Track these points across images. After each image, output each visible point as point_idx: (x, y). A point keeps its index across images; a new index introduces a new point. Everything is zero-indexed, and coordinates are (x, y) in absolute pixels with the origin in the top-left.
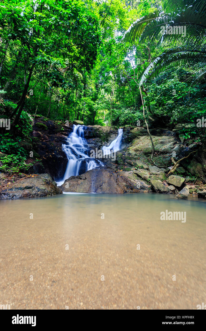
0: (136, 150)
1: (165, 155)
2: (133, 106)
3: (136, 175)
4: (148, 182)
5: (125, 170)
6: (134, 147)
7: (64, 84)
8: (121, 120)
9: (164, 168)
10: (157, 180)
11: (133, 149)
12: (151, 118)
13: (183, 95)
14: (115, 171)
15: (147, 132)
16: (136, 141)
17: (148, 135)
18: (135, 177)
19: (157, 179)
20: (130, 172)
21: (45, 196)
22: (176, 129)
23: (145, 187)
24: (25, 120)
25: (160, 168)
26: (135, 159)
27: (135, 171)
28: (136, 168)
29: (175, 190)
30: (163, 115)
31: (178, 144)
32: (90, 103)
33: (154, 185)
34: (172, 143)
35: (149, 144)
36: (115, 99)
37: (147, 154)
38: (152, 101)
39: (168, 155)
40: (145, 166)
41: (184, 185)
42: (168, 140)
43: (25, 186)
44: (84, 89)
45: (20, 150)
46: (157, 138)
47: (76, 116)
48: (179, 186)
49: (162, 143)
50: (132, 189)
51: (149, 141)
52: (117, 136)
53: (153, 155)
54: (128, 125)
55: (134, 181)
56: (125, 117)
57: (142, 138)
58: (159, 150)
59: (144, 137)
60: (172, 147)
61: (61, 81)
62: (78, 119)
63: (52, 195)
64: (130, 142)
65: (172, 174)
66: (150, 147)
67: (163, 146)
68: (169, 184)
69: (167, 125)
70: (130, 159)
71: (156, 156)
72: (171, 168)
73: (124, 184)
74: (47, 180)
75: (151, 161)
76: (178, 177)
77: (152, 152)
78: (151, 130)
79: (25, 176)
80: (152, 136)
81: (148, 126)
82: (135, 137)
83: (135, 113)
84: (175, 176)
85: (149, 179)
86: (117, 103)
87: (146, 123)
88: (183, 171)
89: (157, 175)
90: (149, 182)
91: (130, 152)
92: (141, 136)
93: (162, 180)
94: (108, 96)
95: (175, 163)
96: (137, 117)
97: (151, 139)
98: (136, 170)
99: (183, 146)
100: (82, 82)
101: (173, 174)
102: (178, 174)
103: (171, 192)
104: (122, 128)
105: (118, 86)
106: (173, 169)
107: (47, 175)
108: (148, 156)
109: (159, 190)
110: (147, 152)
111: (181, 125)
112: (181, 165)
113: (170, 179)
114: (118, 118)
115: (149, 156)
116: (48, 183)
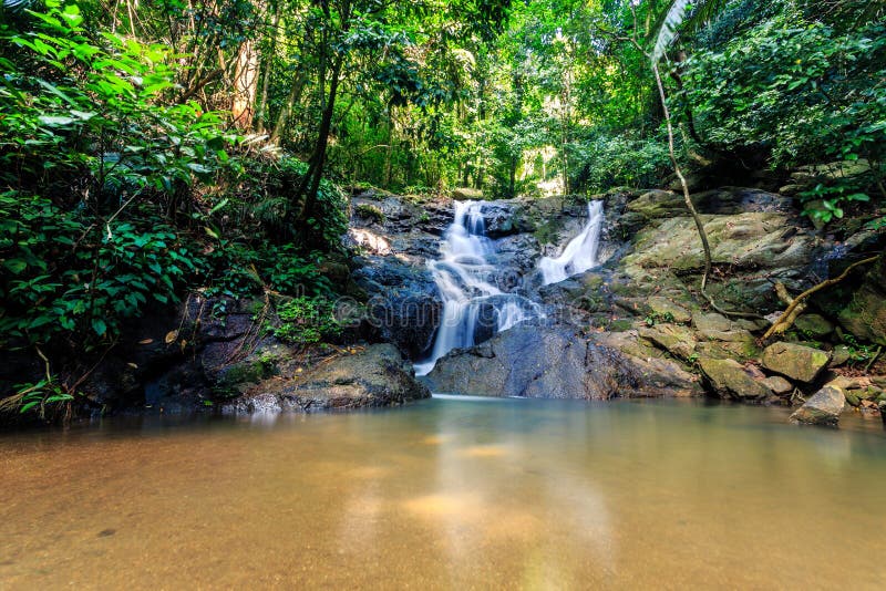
0: (649, 265)
1: (750, 276)
2: (636, 125)
3: (648, 343)
4: (690, 364)
5: (612, 328)
6: (642, 256)
7: (421, 94)
8: (598, 174)
9: (748, 318)
10: (724, 358)
11: (637, 261)
12: (698, 158)
13: (810, 72)
14: (582, 333)
15: (683, 204)
16: (647, 234)
17: (689, 214)
18: (645, 349)
19: (723, 353)
20: (629, 332)
21: (385, 404)
22: (792, 186)
23: (679, 380)
24: (328, 202)
25: (733, 318)
26: (646, 292)
27: (644, 331)
28: (650, 322)
29: (792, 391)
30: (743, 141)
31: (801, 238)
32: (500, 134)
33: (712, 376)
34: (777, 233)
35: (693, 243)
36: (573, 112)
37: (686, 274)
38: (697, 104)
39: (761, 275)
40: (681, 315)
41: (824, 376)
42: (760, 226)
43: (336, 378)
44: (480, 94)
45: (321, 285)
46: (720, 220)
47: (459, 177)
48: (807, 379)
49: (738, 235)
50: (636, 386)
51: (692, 232)
52: (586, 223)
53: (708, 278)
54: (619, 188)
55: (641, 362)
56: (610, 165)
57: (667, 225)
58: (729, 260)
59: (674, 221)
60: (777, 246)
61: (412, 87)
62: (466, 184)
63: (402, 402)
64: (626, 240)
65: (778, 337)
66: (697, 251)
67: (742, 245)
68: (768, 373)
69: (760, 174)
70: (630, 292)
71: (717, 281)
72: (773, 318)
73: (611, 369)
74: (388, 361)
75: (702, 295)
76: (803, 348)
77: (703, 268)
78: (699, 196)
79: (335, 352)
80: (703, 217)
81: (687, 183)
82: (643, 222)
83: (641, 146)
84: (789, 346)
85: (695, 356)
86: (582, 122)
87: (680, 175)
88: (823, 328)
89: (721, 341)
90: (693, 366)
91: (628, 271)
92: (664, 217)
93: (741, 359)
94: (552, 106)
95: (790, 301)
96: (648, 159)
97: (699, 226)
98: (649, 326)
99: (820, 243)
100: (475, 75)
101: (783, 340)
102: (802, 337)
103: (774, 398)
104: (599, 200)
105: (584, 68)
106: (784, 320)
107: (387, 347)
108: (691, 281)
109: (730, 391)
110: (685, 267)
111: (811, 168)
112: (812, 306)
113: (769, 356)
114: (587, 167)
115: (694, 279)
116: (391, 370)
